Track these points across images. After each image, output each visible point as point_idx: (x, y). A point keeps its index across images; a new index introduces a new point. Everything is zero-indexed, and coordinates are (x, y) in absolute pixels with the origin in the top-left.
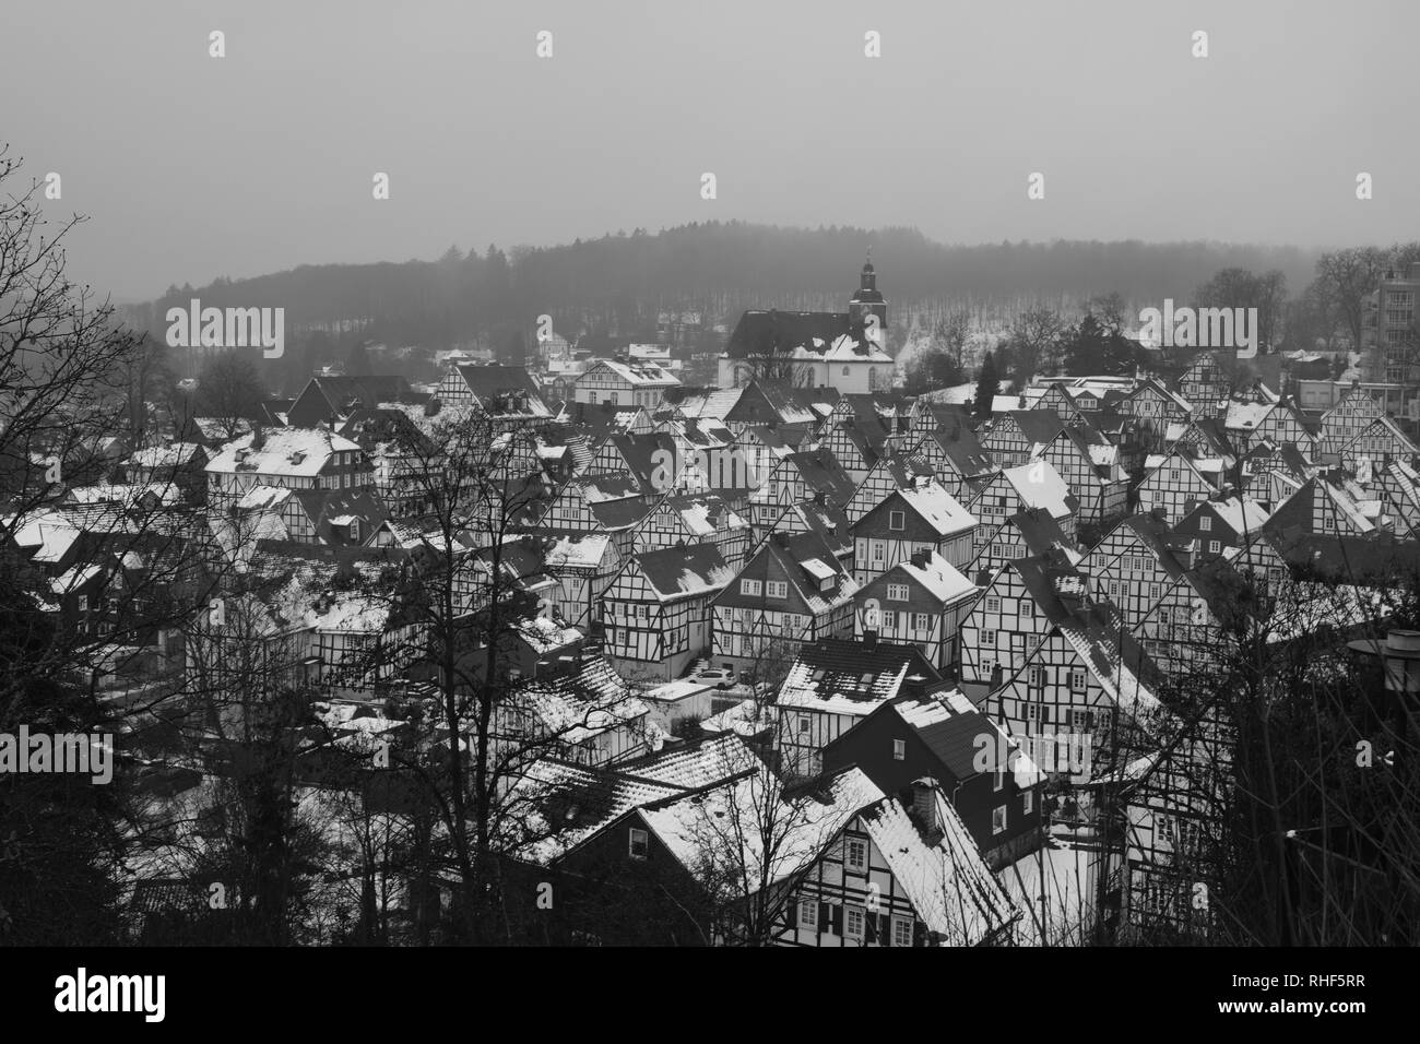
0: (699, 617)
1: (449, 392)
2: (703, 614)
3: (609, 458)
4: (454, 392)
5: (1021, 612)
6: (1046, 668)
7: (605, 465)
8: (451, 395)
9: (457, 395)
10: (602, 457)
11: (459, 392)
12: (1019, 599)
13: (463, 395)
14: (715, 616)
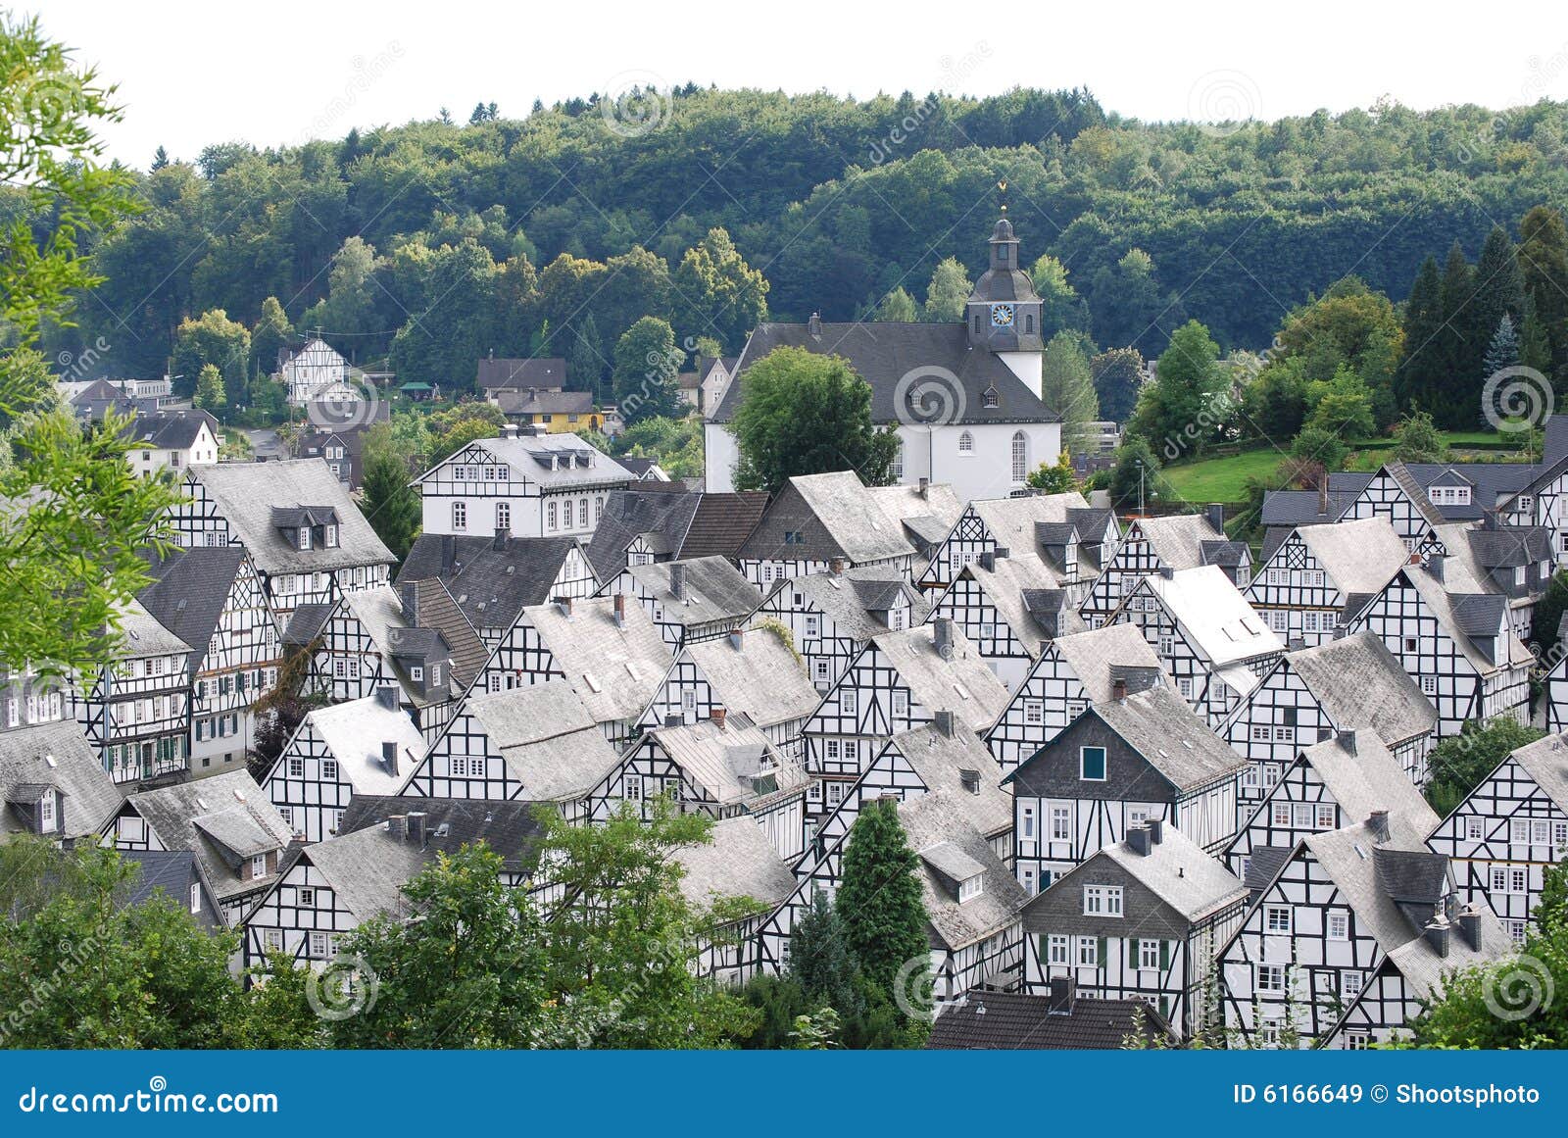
0: (732, 959)
1: (181, 518)
2: (740, 952)
3: (525, 650)
4: (192, 518)
5: (1329, 931)
7: (518, 664)
8: (186, 524)
9: (198, 524)
10: (511, 649)
11: (203, 518)
12: (1325, 908)
13: (209, 524)
14: (765, 956)
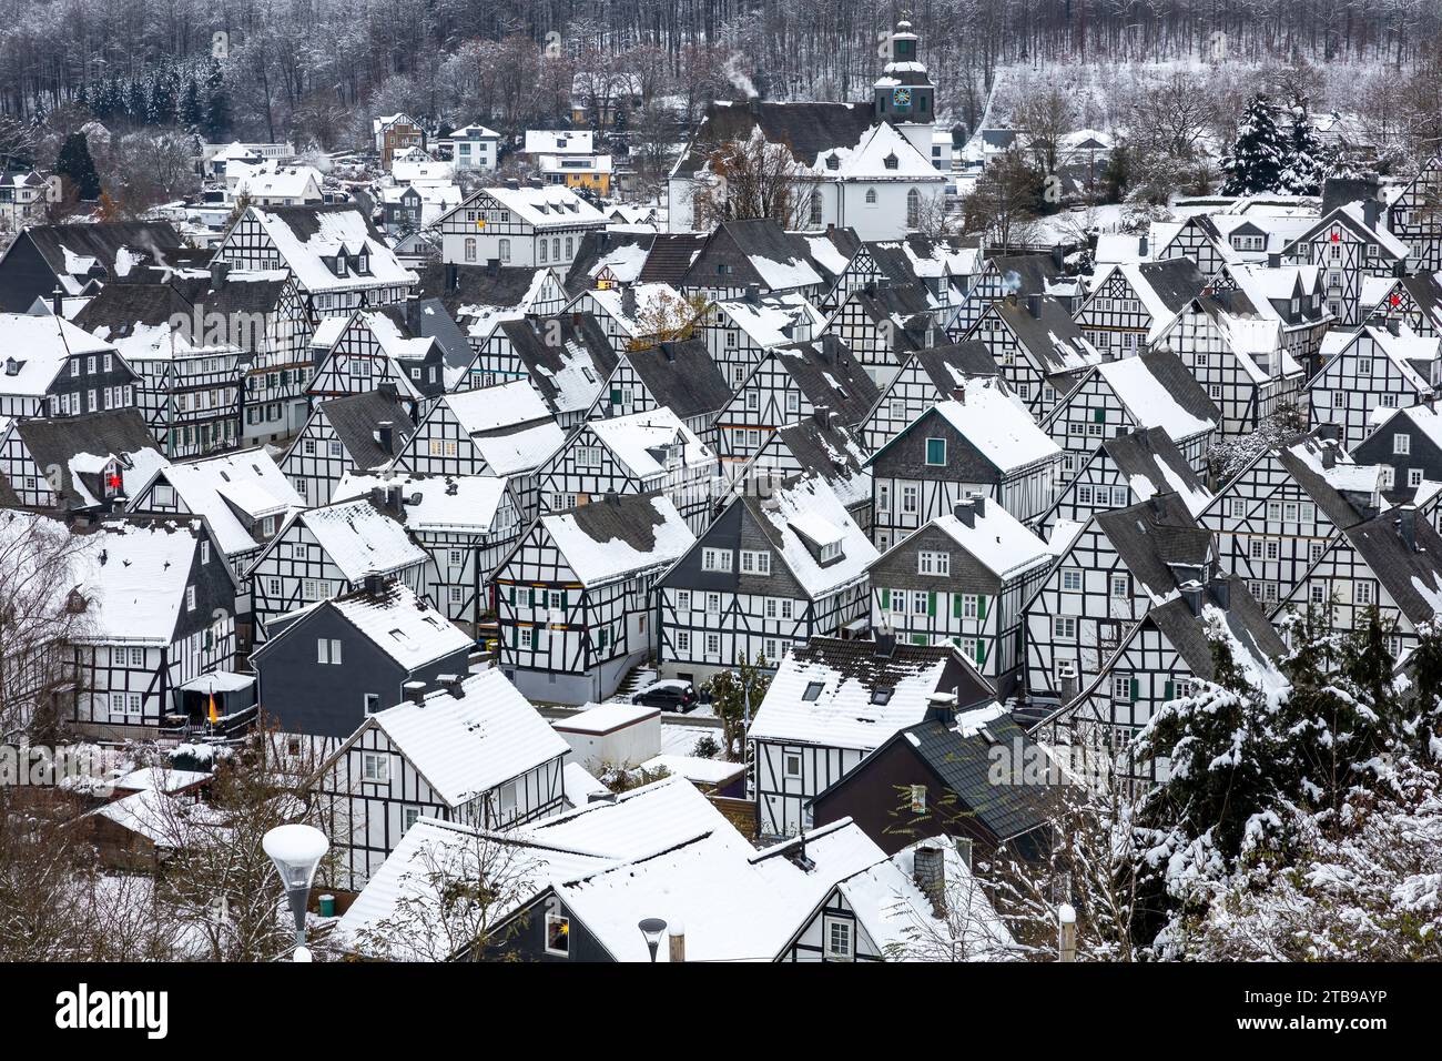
0: (641, 604)
1: (242, 248)
2: (648, 600)
3: (500, 356)
4: (251, 248)
5: (1113, 590)
6: (1137, 676)
7: (494, 367)
8: (246, 253)
9: (255, 253)
10: (489, 355)
11: (259, 248)
12: (1109, 571)
13: (264, 254)
14: (665, 603)
